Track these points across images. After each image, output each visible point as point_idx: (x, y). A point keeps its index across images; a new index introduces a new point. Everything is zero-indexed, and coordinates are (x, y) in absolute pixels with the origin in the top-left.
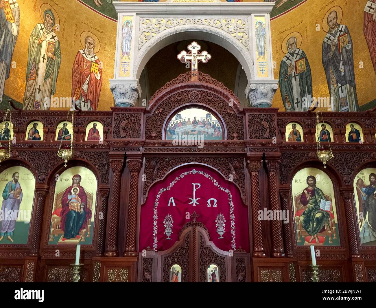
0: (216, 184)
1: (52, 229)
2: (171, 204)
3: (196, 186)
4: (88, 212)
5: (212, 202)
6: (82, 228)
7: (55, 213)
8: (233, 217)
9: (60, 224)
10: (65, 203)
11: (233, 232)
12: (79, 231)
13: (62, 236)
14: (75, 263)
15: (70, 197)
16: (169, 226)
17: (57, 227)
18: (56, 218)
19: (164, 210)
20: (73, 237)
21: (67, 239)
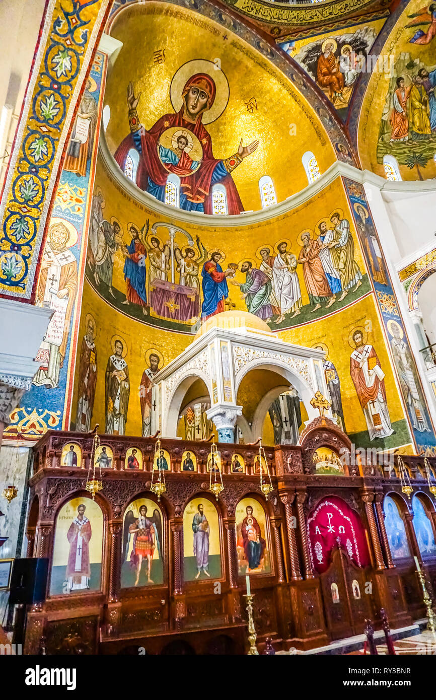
0: (342, 514)
1: (239, 561)
2: (318, 532)
3: (330, 515)
4: (263, 542)
5: (342, 529)
6: (260, 558)
7: (238, 545)
8: (355, 541)
9: (244, 555)
10: (245, 535)
11: (357, 553)
12: (260, 560)
13: (248, 567)
14: (246, 594)
15: (247, 528)
16: (319, 551)
17: (242, 558)
18: (240, 550)
19: (314, 538)
20: (256, 566)
21: (252, 569)
